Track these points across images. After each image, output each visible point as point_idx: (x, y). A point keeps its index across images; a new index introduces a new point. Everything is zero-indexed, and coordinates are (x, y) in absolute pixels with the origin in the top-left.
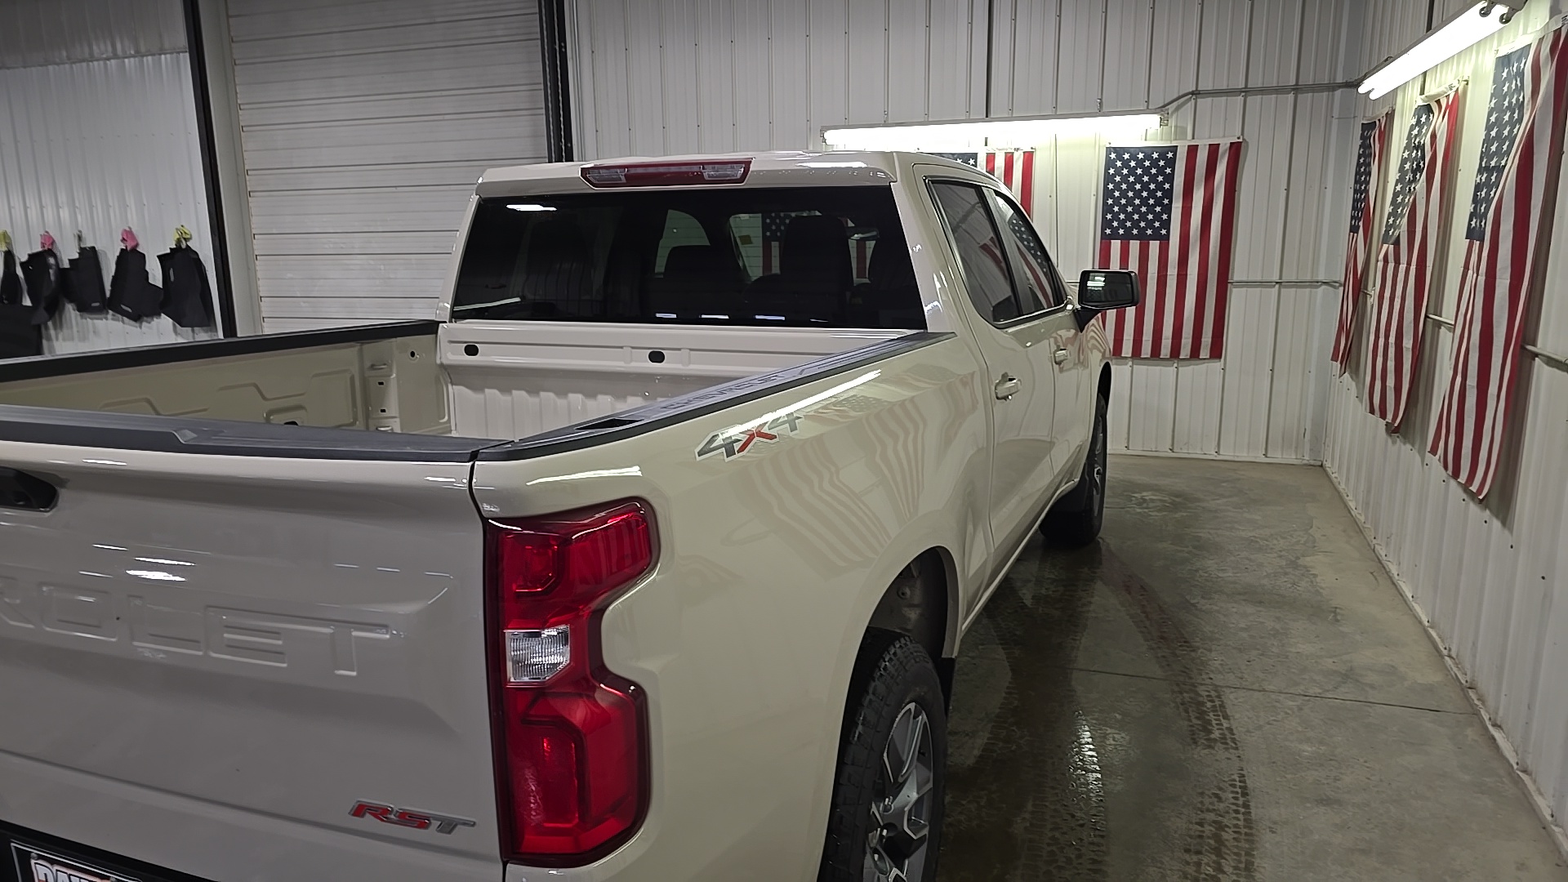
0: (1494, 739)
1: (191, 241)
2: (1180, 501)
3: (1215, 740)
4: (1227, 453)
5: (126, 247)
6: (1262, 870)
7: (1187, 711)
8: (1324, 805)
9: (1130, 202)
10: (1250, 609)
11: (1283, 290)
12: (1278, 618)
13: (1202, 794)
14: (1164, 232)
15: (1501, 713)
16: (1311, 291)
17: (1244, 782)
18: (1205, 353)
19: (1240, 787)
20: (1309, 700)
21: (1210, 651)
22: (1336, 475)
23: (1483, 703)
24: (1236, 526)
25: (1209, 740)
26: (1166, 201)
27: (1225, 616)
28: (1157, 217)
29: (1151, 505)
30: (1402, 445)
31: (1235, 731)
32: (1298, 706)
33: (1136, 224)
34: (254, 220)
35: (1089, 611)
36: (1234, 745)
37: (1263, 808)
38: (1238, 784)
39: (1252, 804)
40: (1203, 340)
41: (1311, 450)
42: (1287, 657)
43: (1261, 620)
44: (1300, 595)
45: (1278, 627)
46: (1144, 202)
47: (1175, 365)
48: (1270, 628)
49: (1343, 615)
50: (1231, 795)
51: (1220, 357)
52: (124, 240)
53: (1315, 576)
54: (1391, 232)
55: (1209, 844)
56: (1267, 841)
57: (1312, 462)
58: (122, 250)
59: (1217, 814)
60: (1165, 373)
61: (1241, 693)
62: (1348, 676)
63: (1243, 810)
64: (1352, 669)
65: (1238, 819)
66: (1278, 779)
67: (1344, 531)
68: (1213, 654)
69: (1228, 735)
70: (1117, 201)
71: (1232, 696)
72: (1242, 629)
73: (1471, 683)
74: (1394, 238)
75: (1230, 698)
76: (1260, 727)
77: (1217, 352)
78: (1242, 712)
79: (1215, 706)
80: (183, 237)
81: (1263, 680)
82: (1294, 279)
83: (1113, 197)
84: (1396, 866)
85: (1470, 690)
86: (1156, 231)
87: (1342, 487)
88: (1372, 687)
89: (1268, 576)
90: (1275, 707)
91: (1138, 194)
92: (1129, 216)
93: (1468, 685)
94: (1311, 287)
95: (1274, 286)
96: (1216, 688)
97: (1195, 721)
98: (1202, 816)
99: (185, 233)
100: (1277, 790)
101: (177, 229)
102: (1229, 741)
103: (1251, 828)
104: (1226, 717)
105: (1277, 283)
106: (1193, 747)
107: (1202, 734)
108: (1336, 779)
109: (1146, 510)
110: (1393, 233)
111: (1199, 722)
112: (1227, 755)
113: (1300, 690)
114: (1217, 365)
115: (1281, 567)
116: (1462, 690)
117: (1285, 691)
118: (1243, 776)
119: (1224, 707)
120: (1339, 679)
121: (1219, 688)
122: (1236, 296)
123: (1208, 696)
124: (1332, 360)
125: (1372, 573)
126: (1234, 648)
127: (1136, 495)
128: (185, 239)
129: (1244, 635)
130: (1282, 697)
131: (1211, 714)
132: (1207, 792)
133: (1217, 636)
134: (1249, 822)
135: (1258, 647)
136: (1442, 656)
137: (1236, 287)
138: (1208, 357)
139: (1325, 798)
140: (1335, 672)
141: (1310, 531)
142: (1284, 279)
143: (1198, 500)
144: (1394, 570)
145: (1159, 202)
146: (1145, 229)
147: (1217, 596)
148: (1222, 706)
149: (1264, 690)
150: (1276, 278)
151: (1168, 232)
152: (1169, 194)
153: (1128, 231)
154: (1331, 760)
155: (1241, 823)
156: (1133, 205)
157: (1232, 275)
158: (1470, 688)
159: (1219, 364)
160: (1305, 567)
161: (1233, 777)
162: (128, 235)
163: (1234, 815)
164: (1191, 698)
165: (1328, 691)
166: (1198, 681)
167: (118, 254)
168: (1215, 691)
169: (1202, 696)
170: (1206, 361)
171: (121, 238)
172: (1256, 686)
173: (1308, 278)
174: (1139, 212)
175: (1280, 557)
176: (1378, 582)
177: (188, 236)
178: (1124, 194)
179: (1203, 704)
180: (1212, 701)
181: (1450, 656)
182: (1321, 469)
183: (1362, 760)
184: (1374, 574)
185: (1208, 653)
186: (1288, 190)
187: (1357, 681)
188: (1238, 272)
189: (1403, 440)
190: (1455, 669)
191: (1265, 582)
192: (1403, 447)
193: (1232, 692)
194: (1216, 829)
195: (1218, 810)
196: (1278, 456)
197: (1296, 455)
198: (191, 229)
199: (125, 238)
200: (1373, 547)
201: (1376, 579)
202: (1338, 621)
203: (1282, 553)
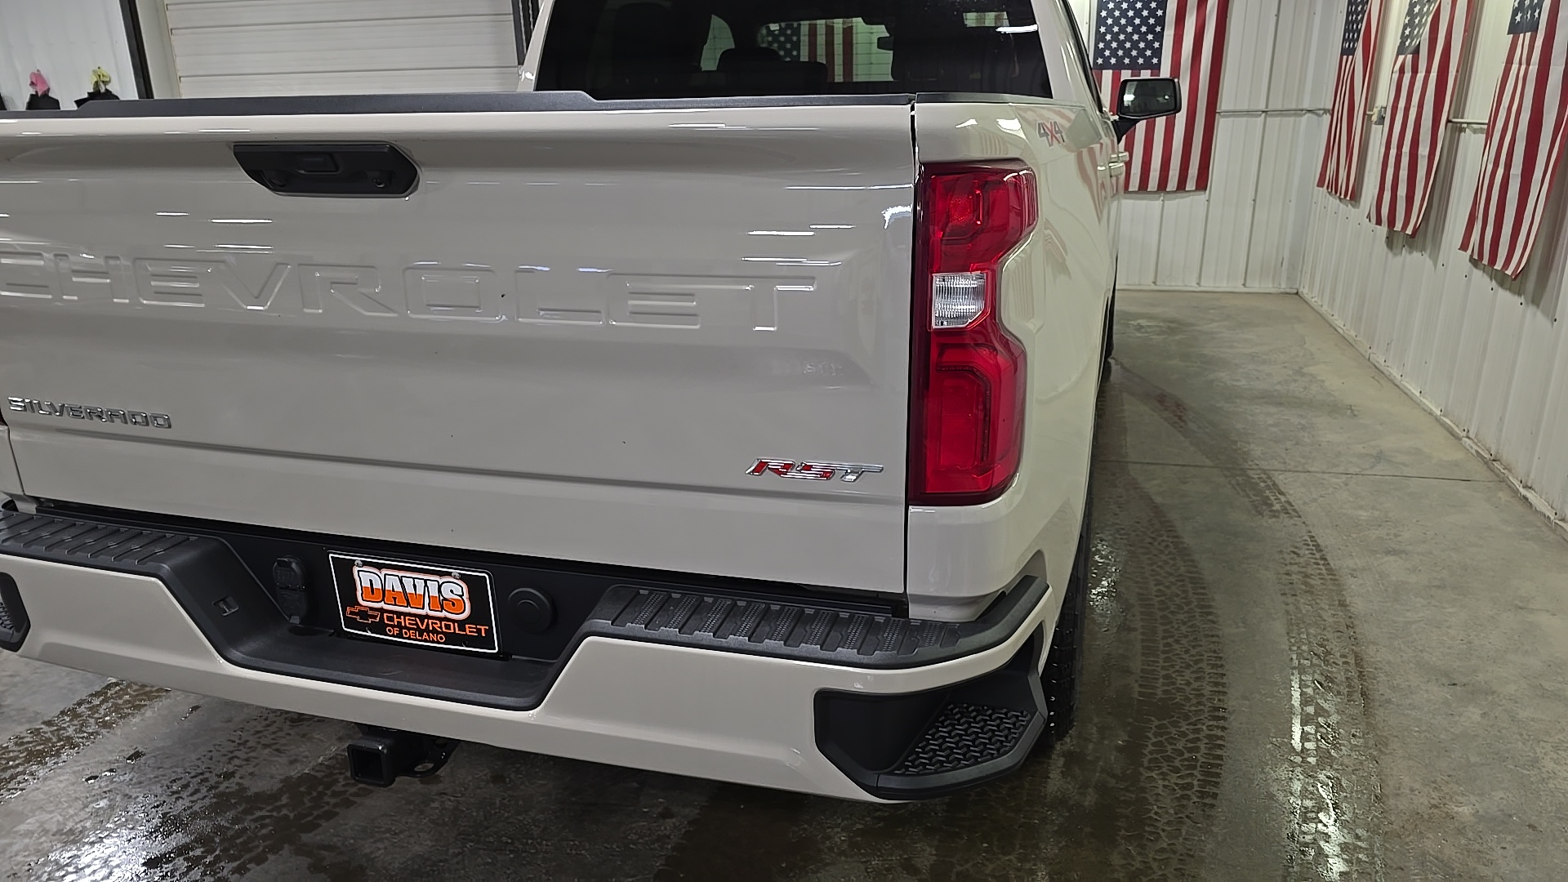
0: (1527, 499)
1: (110, 84)
2: (1174, 327)
3: (1277, 511)
4: (1208, 285)
5: (36, 92)
6: (1355, 605)
7: (1244, 491)
8: (1393, 555)
9: (1122, 30)
10: (1273, 410)
11: (1268, 119)
12: (1301, 416)
13: (1281, 552)
14: (1155, 61)
15: (1532, 476)
16: (1295, 121)
17: (1316, 541)
18: (1191, 184)
19: (1313, 545)
20: (1351, 477)
21: (1249, 443)
22: (1316, 299)
23: (1510, 471)
24: (1235, 344)
25: (1272, 511)
26: (1158, 29)
27: (1252, 415)
28: (1149, 45)
29: (1149, 330)
30: (1408, 255)
31: (1293, 504)
32: (1343, 482)
33: (1127, 53)
34: (178, 60)
35: (1124, 417)
36: (1296, 514)
37: (1339, 560)
38: (1311, 543)
39: (1328, 558)
40: (1190, 171)
41: (1288, 278)
42: (1320, 445)
43: (1285, 417)
44: (1314, 396)
45: (1303, 422)
46: (1137, 29)
47: (1162, 198)
48: (1296, 423)
49: (1358, 411)
50: (1307, 552)
51: (1205, 189)
52: (32, 84)
53: (1323, 381)
54: (1407, 43)
55: (1300, 589)
56: (1352, 584)
57: (1288, 290)
58: (32, 95)
59: (1299, 567)
60: (1151, 206)
61: (1288, 474)
62: (1379, 457)
63: (1322, 562)
64: (1381, 452)
65: (1320, 569)
66: (1345, 538)
67: (1336, 345)
68: (1252, 446)
69: (1288, 507)
70: (1109, 29)
71: (1280, 477)
72: (1271, 425)
73: (1496, 457)
74: (1411, 49)
75: (1280, 479)
76: (1315, 500)
77: (1202, 183)
78: (1294, 489)
79: (1268, 486)
80: (102, 79)
81: (1304, 464)
82: (1279, 107)
83: (1105, 25)
84: (1470, 596)
85: (1494, 463)
86: (1148, 60)
87: (1325, 309)
88: (1404, 464)
89: (1279, 383)
90: (1323, 484)
91: (1130, 21)
92: (1121, 45)
93: (1492, 458)
94: (1296, 115)
95: (1261, 115)
96: (1264, 471)
97: (1254, 498)
98: (1288, 568)
99: (103, 76)
100: (1347, 546)
101: (94, 71)
102: (1290, 511)
103: (1334, 575)
104: (1281, 493)
105: (1263, 112)
106: (1260, 517)
107: (1264, 507)
108: (1396, 536)
109: (1146, 335)
110: (1411, 43)
111: (1259, 498)
112: (1292, 522)
113: (1341, 469)
114: (1202, 197)
115: (1289, 375)
116: (1486, 463)
117: (1328, 471)
118: (1313, 537)
119: (1277, 486)
120: (1373, 460)
121: (1268, 472)
122: (1222, 125)
123: (1258, 478)
124: (1318, 186)
125: (1373, 378)
126: (1270, 440)
127: (1132, 322)
128: (103, 82)
129: (1274, 429)
130: (1326, 476)
131: (1267, 491)
132: (1284, 550)
133: (1250, 431)
134: (1330, 571)
135: (1291, 438)
136: (1458, 438)
137: (1223, 117)
138: (1194, 189)
139: (1391, 549)
140: (1367, 455)
141: (1305, 346)
142: (1270, 108)
143: (1192, 325)
144: (1395, 373)
145: (1151, 29)
146: (1137, 58)
147: (1238, 401)
148: (1274, 484)
149: (1309, 472)
150: (1263, 107)
151: (1160, 61)
152: (1161, 21)
153: (1120, 60)
154: (1387, 521)
155: (1324, 572)
156: (1125, 32)
157: (1220, 106)
158: (1494, 460)
159: (1203, 196)
160: (1311, 375)
161: (1304, 538)
162: (37, 79)
163: (1316, 566)
164: (1243, 480)
165: (1366, 469)
166: (1247, 467)
167: (27, 100)
168: (1265, 474)
169: (1253, 478)
170: (1192, 193)
171: (29, 82)
172: (1300, 469)
173: (1294, 107)
174: (1131, 40)
175: (1285, 367)
176: (1381, 384)
177: (108, 79)
178: (1116, 21)
179: (1257, 484)
180: (1265, 482)
181: (1468, 437)
182: (1297, 297)
183: (1414, 520)
184: (1376, 378)
185: (1247, 445)
186: (1277, 16)
187: (1389, 461)
188: (1225, 103)
189: (1408, 249)
190: (1475, 447)
191: (1278, 387)
192: (1409, 257)
193: (1280, 474)
194: (1303, 577)
195: (1300, 563)
196: (1255, 286)
197: (1273, 284)
198: (108, 70)
199: (34, 81)
200: (1367, 357)
201: (1378, 382)
202: (1355, 416)
203: (1286, 365)
